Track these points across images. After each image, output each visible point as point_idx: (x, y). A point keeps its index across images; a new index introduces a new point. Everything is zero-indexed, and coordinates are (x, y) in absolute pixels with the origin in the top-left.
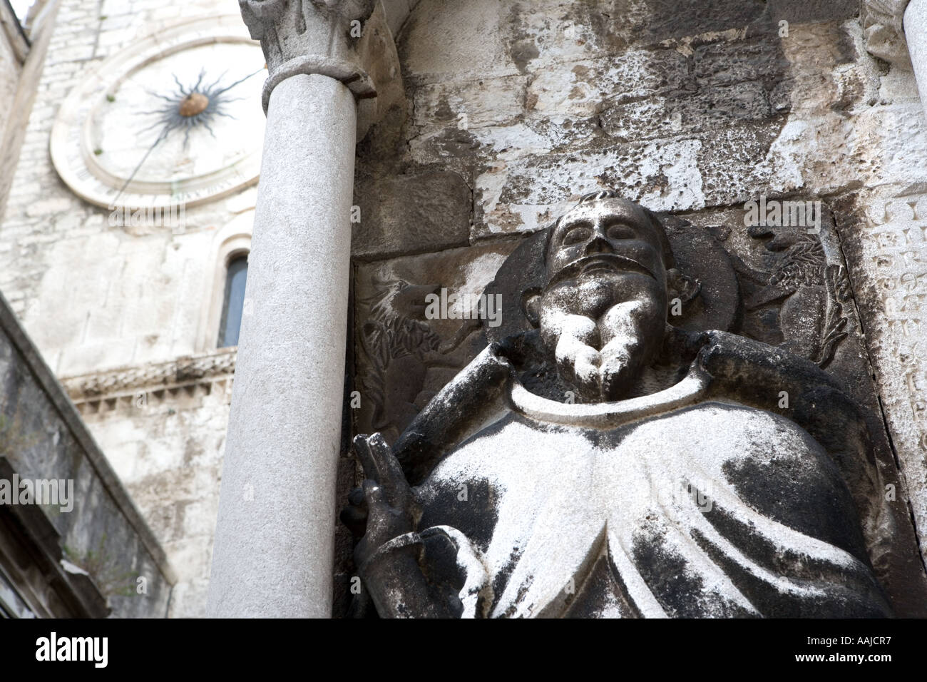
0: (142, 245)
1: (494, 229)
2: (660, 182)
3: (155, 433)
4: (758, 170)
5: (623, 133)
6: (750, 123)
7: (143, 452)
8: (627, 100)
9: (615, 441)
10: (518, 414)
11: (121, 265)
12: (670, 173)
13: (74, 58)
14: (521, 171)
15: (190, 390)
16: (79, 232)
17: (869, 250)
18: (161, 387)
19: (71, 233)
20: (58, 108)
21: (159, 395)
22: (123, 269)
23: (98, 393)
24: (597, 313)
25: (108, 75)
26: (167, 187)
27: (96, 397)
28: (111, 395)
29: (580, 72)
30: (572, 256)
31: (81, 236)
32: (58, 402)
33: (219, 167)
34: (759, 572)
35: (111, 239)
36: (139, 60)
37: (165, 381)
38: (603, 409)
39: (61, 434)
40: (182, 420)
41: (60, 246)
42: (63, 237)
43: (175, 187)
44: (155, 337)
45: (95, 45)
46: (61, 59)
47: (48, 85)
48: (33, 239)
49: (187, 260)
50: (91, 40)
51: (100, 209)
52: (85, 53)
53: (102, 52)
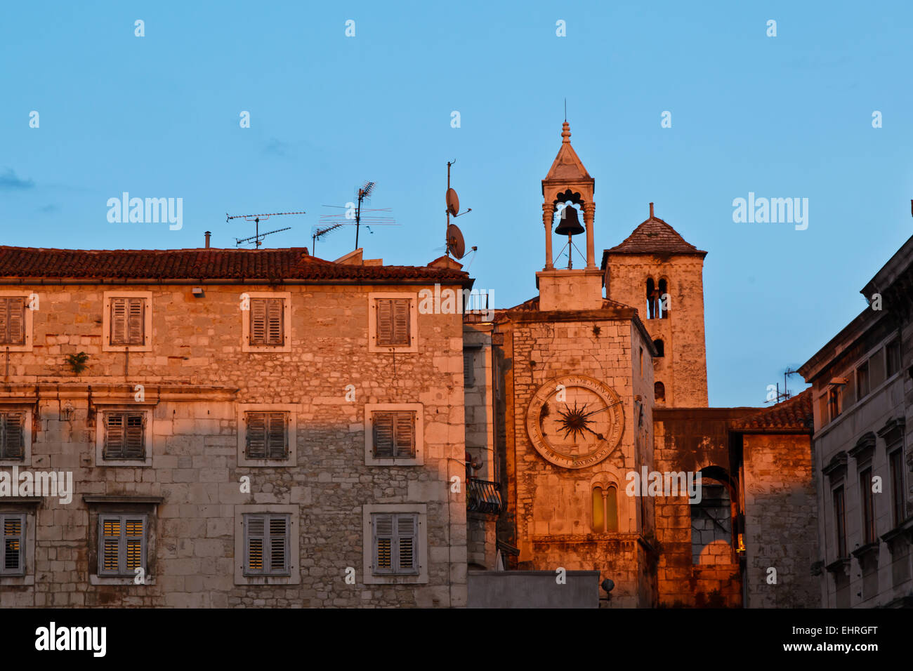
0: (567, 483)
3: (584, 559)
11: (561, 489)
13: (525, 383)
15: (592, 546)
16: (543, 472)
18: (584, 543)
20: (524, 409)
21: (583, 545)
22: (563, 491)
23: (564, 542)
25: (541, 395)
26: (571, 458)
28: (567, 543)
31: (545, 474)
33: (587, 452)
35: (555, 477)
37: (584, 541)
40: (591, 556)
41: (539, 477)
42: (539, 473)
43: (573, 458)
44: (577, 522)
45: (532, 376)
46: (520, 382)
47: (518, 395)
48: (529, 472)
49: (583, 492)
50: (529, 374)
51: (550, 463)
52: (529, 381)
53: (535, 382)
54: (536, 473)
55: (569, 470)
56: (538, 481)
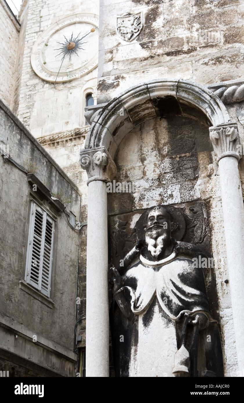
0: (61, 93)
1: (138, 208)
2: (171, 196)
3: (71, 152)
4: (192, 193)
5: (164, 182)
6: (190, 180)
7: (69, 158)
8: (165, 173)
9: (158, 270)
10: (140, 262)
11: (56, 100)
12: (173, 193)
13: (34, 32)
14: (143, 192)
15: (79, 138)
16: (42, 90)
17: (212, 215)
18: (71, 138)
19: (40, 90)
20: (31, 49)
21: (71, 140)
23: (54, 140)
24: (156, 239)
25: (45, 36)
26: (66, 74)
27: (53, 142)
28: (57, 141)
29: (155, 164)
30: (151, 225)
31: (43, 91)
32: (44, 154)
33: (80, 66)
34: (183, 297)
35: (52, 91)
36: (53, 31)
37: (72, 136)
38: (156, 263)
39: (46, 162)
40: (78, 147)
41: (38, 94)
42: (38, 92)
43: (68, 73)
44: (68, 122)
45: (40, 26)
46: (30, 32)
47: (28, 41)
48: (30, 93)
49: (74, 97)
50: (39, 25)
51: (47, 82)
52: (37, 29)
53: (41, 29)
54: (36, 91)
55: (64, 83)
56: (37, 98)
